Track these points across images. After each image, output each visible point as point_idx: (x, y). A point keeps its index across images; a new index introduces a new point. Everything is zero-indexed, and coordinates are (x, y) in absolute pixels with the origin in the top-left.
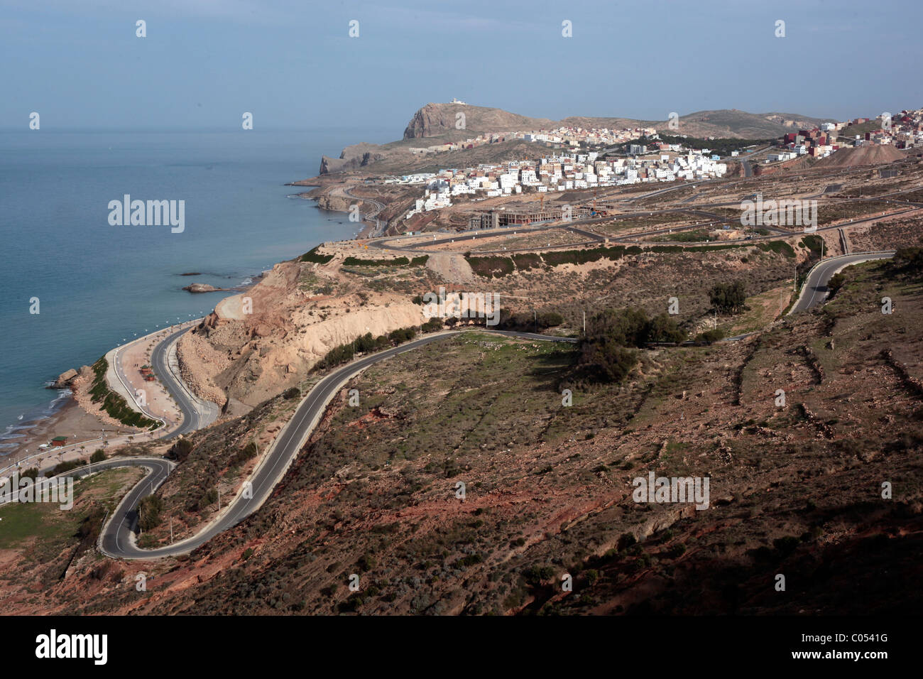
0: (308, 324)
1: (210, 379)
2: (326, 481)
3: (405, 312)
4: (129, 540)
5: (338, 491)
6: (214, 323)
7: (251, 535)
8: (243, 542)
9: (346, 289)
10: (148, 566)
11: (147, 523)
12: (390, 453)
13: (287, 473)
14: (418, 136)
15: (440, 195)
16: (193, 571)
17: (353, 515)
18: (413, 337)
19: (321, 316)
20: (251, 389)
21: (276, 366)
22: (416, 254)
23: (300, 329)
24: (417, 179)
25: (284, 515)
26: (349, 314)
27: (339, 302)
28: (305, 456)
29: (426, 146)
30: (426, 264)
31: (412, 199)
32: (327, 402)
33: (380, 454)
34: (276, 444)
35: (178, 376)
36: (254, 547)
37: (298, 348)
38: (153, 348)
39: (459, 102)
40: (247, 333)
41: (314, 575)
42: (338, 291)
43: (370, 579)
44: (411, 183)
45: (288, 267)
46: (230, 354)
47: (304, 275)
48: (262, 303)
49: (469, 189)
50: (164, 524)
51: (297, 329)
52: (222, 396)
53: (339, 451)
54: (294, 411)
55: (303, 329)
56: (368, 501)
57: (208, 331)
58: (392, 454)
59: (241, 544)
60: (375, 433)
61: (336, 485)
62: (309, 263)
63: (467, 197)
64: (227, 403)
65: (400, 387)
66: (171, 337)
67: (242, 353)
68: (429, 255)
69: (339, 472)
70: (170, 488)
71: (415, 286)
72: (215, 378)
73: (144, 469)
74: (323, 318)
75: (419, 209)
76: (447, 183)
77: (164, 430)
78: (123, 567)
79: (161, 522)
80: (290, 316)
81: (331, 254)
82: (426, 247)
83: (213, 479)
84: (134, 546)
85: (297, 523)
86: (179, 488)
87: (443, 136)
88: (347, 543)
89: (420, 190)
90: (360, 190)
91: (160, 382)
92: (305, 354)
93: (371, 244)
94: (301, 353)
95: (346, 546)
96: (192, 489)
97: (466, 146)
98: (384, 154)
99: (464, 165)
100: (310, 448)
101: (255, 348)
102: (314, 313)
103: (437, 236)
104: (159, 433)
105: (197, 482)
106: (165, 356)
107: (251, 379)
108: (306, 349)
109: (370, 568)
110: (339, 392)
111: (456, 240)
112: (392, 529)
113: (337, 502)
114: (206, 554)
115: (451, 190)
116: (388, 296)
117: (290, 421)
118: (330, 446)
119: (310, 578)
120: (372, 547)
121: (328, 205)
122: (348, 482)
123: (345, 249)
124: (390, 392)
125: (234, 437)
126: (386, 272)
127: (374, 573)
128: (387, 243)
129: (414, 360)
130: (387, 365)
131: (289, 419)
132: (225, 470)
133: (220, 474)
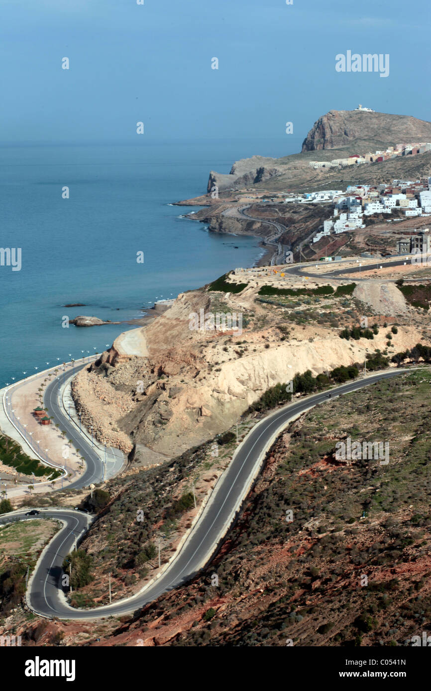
0: (223, 362)
1: (113, 423)
2: (293, 535)
3: (331, 348)
4: (59, 599)
5: (309, 546)
6: (113, 360)
7: (211, 594)
8: (202, 601)
9: (263, 322)
10: (88, 628)
11: (78, 580)
12: (362, 504)
13: (230, 527)
14: (318, 148)
15: (351, 216)
16: (147, 633)
17: (332, 572)
18: (357, 376)
19: (237, 353)
20: (160, 434)
21: (187, 408)
22: (342, 281)
23: (214, 367)
24: (322, 197)
25: (249, 572)
26: (269, 350)
27: (256, 336)
28: (251, 508)
29: (329, 159)
30: (354, 294)
31: (318, 219)
32: (267, 448)
33: (351, 505)
34: (214, 495)
35: (76, 419)
36: (216, 607)
37: (213, 388)
38: (45, 388)
39: (366, 109)
40: (153, 372)
41: (304, 636)
42: (255, 324)
43: (373, 640)
44: (315, 201)
45: (195, 296)
46: (134, 395)
47: (215, 305)
48: (167, 338)
49: (384, 208)
50: (96, 582)
51: (210, 367)
52: (128, 443)
53: (294, 503)
54: (231, 459)
55: (217, 367)
56: (347, 556)
57: (106, 369)
58: (366, 505)
59: (200, 604)
60: (333, 482)
61: (306, 539)
62: (219, 292)
63: (381, 217)
64: (134, 450)
65: (352, 430)
66: (64, 375)
67: (148, 393)
68: (357, 283)
69: (307, 525)
70: (96, 543)
71: (342, 318)
72: (119, 422)
73: (57, 521)
74: (240, 354)
75: (327, 231)
76: (358, 201)
77: (66, 479)
78: (60, 628)
79: (92, 579)
80: (201, 352)
81: (245, 282)
82: (351, 274)
83: (147, 533)
84: (67, 605)
85: (265, 580)
86: (106, 543)
87: (348, 148)
88: (336, 602)
89: (327, 209)
90: (258, 210)
91: (57, 425)
92: (220, 395)
93: (287, 271)
94: (216, 394)
95: (337, 605)
96: (122, 543)
97: (375, 159)
98: (281, 169)
99: (375, 181)
100: (255, 500)
101: (164, 388)
102: (229, 349)
103: (361, 262)
104: (61, 483)
105: (126, 535)
106: (59, 397)
107: (160, 422)
108: (221, 389)
109: (370, 629)
110: (280, 437)
111: (385, 265)
112: (390, 586)
113: (310, 557)
114: (159, 614)
115: (364, 209)
116: (312, 329)
117: (228, 469)
118: (281, 497)
119: (299, 641)
120: (369, 606)
121: (221, 227)
122: (320, 536)
123: (259, 276)
124: (341, 437)
125: (164, 486)
126: (308, 303)
127: (376, 634)
128: (305, 270)
129: (362, 401)
130: (333, 407)
131: (226, 466)
132: (160, 523)
133: (154, 527)
